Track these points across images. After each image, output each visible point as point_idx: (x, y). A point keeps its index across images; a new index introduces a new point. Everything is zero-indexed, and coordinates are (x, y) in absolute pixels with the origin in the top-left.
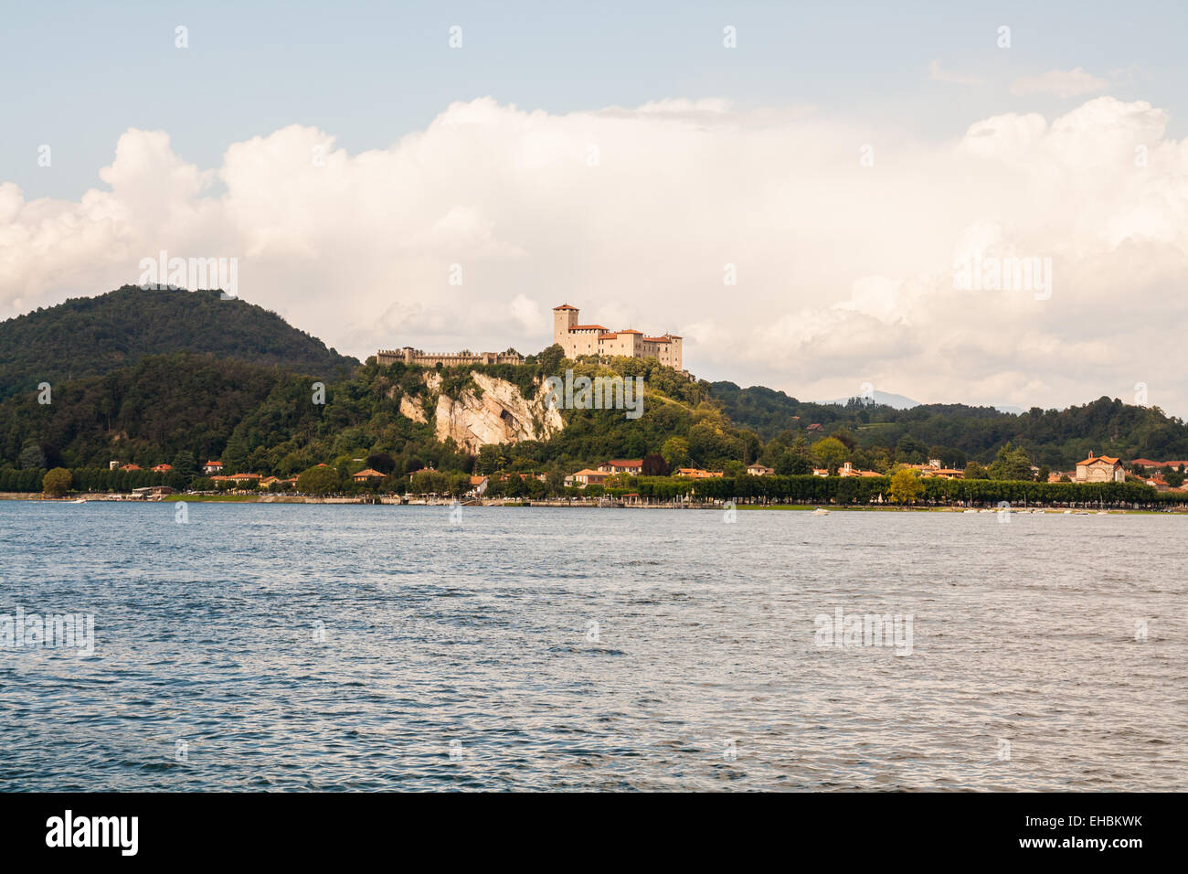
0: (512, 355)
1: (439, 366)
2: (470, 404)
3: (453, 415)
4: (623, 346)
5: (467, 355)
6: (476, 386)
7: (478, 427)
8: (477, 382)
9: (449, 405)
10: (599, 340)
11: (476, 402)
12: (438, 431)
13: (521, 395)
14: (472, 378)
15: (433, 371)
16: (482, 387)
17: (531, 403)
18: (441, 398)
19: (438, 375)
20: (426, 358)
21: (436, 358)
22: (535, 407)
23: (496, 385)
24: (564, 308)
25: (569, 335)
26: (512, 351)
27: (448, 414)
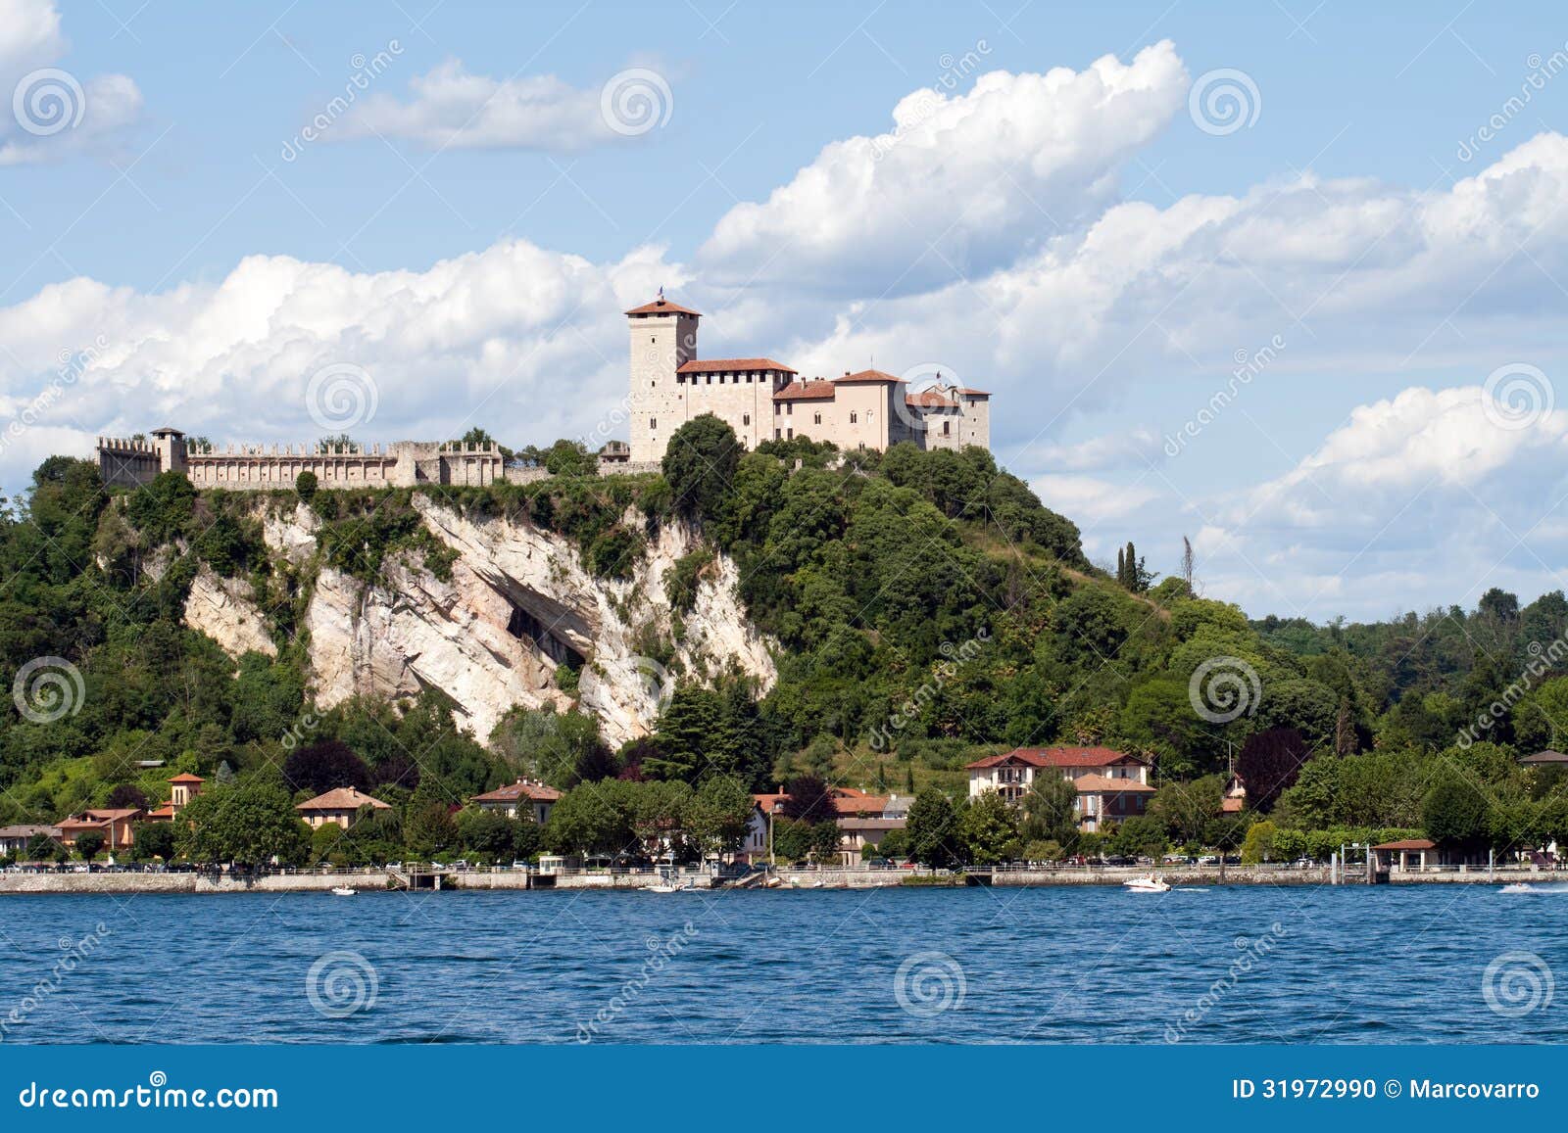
0: (479, 450)
1: (307, 488)
2: (415, 593)
3: (362, 629)
4: (853, 419)
5: (347, 449)
6: (431, 542)
7: (440, 658)
8: (434, 528)
9: (349, 597)
10: (777, 403)
11: (437, 590)
12: (317, 676)
13: (584, 565)
14: (418, 517)
15: (282, 501)
16: (451, 543)
17: (620, 590)
18: (327, 576)
19: (303, 511)
20: (221, 462)
21: (294, 462)
22: (634, 599)
23: (497, 538)
24: (661, 310)
25: (680, 388)
26: (477, 438)
27: (347, 623)
